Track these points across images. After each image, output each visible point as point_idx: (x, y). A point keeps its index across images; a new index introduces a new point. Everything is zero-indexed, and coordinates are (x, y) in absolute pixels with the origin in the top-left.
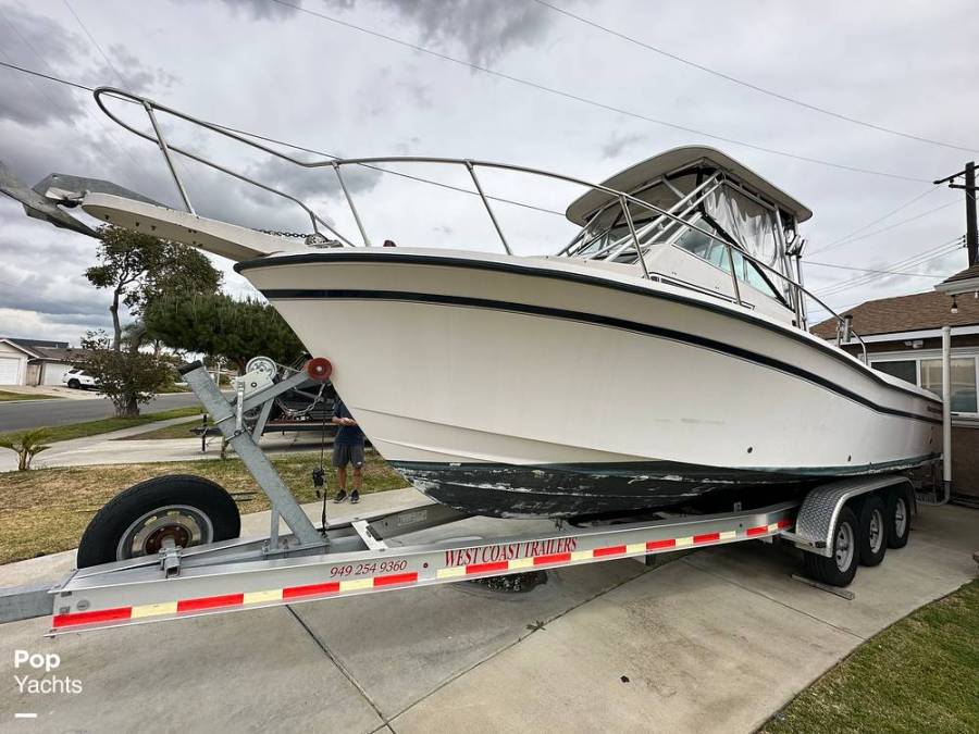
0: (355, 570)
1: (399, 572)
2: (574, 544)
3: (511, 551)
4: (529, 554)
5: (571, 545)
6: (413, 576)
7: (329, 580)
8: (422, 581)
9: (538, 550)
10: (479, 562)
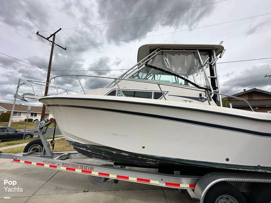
0: (47, 162)
1: (54, 165)
2: (93, 169)
3: (76, 166)
4: (81, 168)
5: (92, 169)
6: (56, 167)
7: (43, 163)
8: (58, 168)
9: (83, 168)
10: (69, 167)
